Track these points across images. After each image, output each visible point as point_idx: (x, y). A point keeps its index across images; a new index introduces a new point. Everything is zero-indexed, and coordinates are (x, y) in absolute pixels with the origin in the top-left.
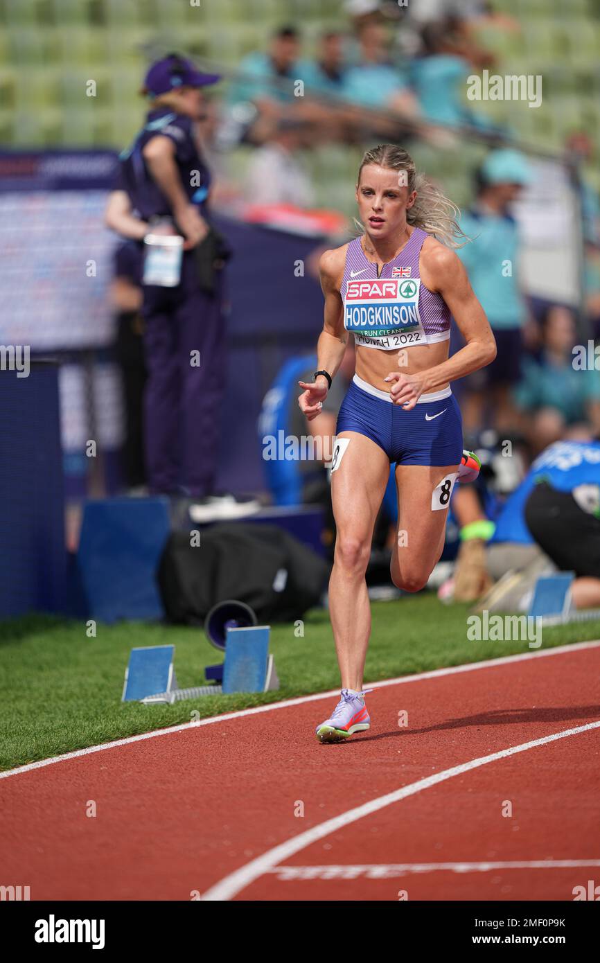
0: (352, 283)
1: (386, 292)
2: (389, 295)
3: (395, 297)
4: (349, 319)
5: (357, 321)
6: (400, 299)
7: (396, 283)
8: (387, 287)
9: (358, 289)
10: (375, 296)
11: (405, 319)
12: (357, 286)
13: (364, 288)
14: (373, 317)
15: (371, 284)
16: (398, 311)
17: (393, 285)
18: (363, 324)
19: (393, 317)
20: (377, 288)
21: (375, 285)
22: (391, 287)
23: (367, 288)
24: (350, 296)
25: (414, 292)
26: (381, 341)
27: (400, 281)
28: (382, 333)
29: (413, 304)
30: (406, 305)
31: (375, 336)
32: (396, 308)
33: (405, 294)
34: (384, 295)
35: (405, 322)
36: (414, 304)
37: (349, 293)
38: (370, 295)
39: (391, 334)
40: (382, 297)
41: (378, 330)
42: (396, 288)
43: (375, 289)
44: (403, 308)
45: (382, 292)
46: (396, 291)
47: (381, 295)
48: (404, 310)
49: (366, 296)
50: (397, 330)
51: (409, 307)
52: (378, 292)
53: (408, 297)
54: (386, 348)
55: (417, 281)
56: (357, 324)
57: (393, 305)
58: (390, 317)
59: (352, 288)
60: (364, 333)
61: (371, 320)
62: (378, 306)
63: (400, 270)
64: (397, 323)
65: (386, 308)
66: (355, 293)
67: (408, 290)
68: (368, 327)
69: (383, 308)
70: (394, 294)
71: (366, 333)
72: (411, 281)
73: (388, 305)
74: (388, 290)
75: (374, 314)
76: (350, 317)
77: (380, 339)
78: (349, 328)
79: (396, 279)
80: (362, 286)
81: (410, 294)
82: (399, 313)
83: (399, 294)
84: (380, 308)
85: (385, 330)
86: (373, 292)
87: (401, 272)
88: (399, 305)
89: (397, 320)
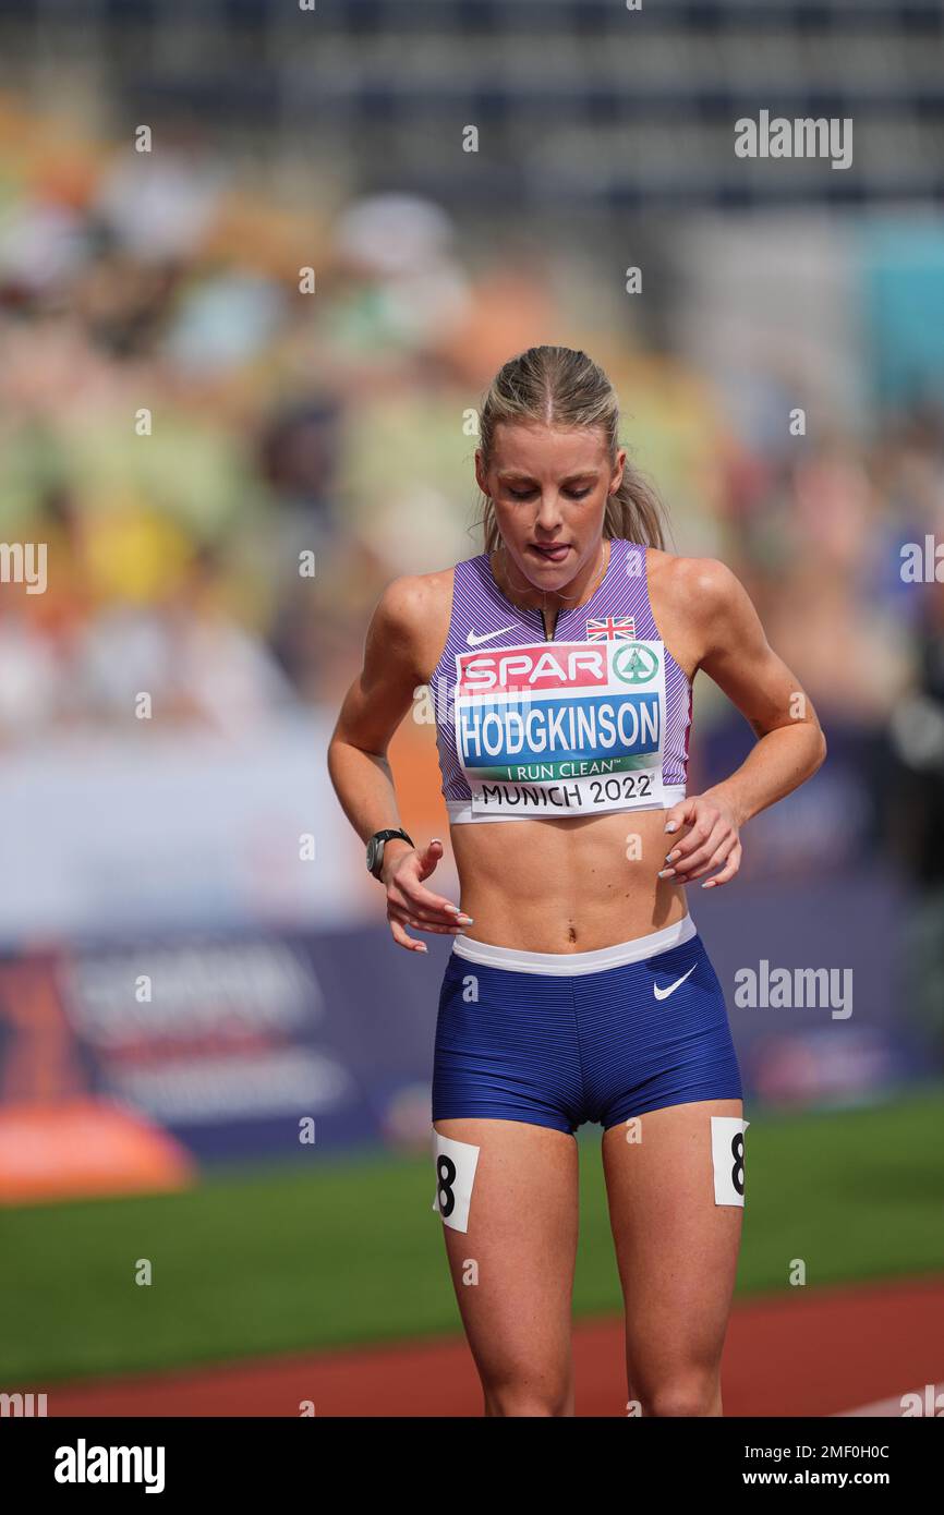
0: (475, 658)
1: (578, 670)
2: (585, 679)
3: (604, 681)
4: (471, 742)
5: (493, 745)
6: (616, 687)
7: (602, 650)
8: (578, 660)
9: (495, 669)
10: (544, 683)
11: (629, 735)
12: (491, 662)
13: (509, 666)
14: (541, 732)
15: (535, 655)
16: (612, 715)
17: (596, 655)
18: (517, 749)
19: (599, 729)
20: (553, 662)
21: (546, 657)
22: (592, 660)
23: (522, 665)
24: (468, 686)
25: (651, 669)
26: (561, 791)
27: (612, 646)
28: (567, 770)
29: (651, 699)
30: (635, 699)
31: (548, 778)
32: (606, 708)
33: (630, 675)
34: (573, 676)
35: (628, 742)
36: (655, 697)
37: (465, 679)
38: (532, 680)
39: (589, 773)
40: (568, 684)
41: (557, 763)
42: (605, 659)
43: (547, 666)
44: (627, 707)
45: (567, 672)
46: (603, 668)
47: (563, 678)
48: (628, 715)
49: (519, 682)
50: (603, 763)
51: (643, 705)
52: (556, 671)
53: (637, 680)
54: (575, 809)
55: (657, 647)
56: (494, 752)
57: (597, 702)
58: (588, 731)
59: (473, 669)
60: (514, 773)
61: (537, 740)
62: (556, 705)
63: (603, 626)
64: (608, 744)
65: (580, 709)
66: (487, 679)
67: (636, 665)
68: (526, 758)
69: (571, 709)
70: (599, 675)
71: (521, 771)
72: (640, 647)
73: (585, 703)
74: (582, 666)
75: (545, 725)
76: (475, 734)
77: (560, 784)
78: (470, 762)
79: (599, 643)
80: (504, 662)
81: (642, 675)
82: (614, 721)
83: (611, 675)
84: (563, 711)
85: (577, 762)
86: (539, 672)
87: (610, 629)
88: (616, 701)
89: (608, 736)
